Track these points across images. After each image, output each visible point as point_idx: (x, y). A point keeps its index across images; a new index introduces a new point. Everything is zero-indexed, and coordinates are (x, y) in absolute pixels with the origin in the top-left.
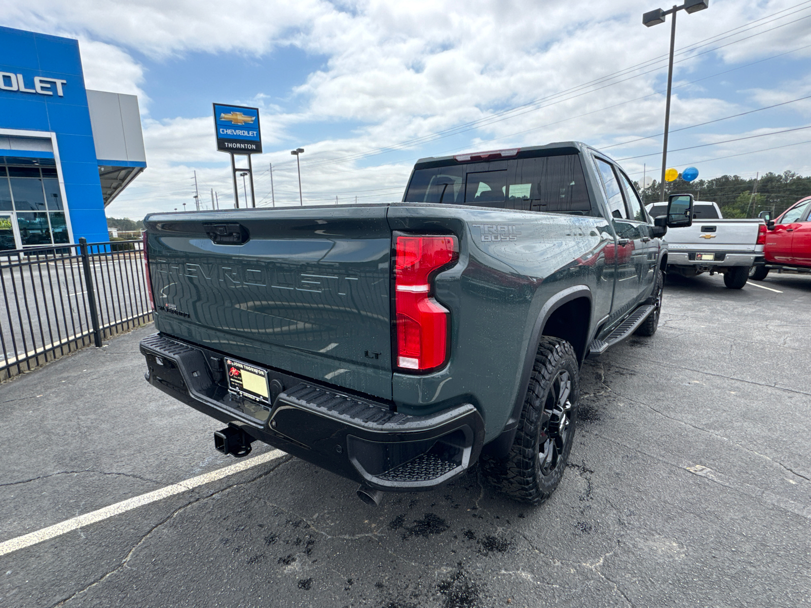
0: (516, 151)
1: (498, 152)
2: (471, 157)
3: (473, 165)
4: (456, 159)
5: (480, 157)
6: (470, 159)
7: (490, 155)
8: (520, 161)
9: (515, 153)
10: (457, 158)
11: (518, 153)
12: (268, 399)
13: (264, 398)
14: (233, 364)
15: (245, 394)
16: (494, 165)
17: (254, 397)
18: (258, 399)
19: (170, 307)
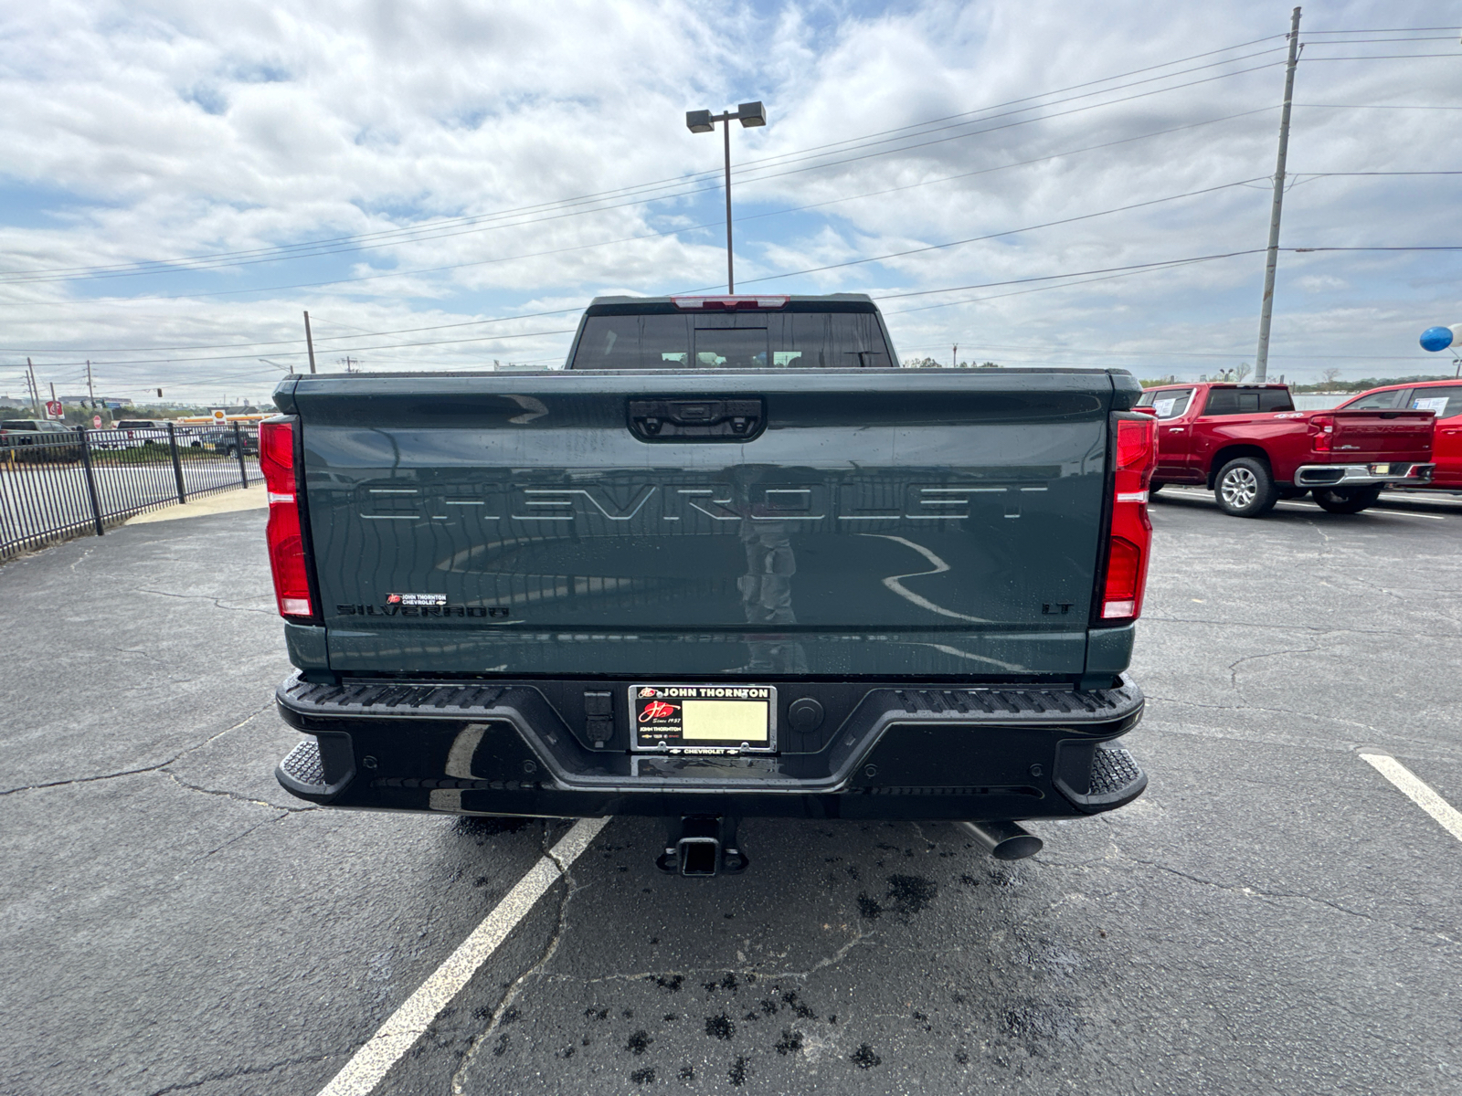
0: (783, 301)
1: (753, 300)
2: (704, 303)
3: (707, 317)
4: (675, 304)
5: (721, 303)
6: (701, 305)
7: (739, 303)
8: (789, 316)
9: (780, 302)
10: (677, 302)
11: (786, 303)
12: (766, 744)
13: (753, 743)
14: (659, 694)
15: (689, 750)
16: (743, 319)
17: (720, 750)
18: (732, 751)
19: (411, 603)
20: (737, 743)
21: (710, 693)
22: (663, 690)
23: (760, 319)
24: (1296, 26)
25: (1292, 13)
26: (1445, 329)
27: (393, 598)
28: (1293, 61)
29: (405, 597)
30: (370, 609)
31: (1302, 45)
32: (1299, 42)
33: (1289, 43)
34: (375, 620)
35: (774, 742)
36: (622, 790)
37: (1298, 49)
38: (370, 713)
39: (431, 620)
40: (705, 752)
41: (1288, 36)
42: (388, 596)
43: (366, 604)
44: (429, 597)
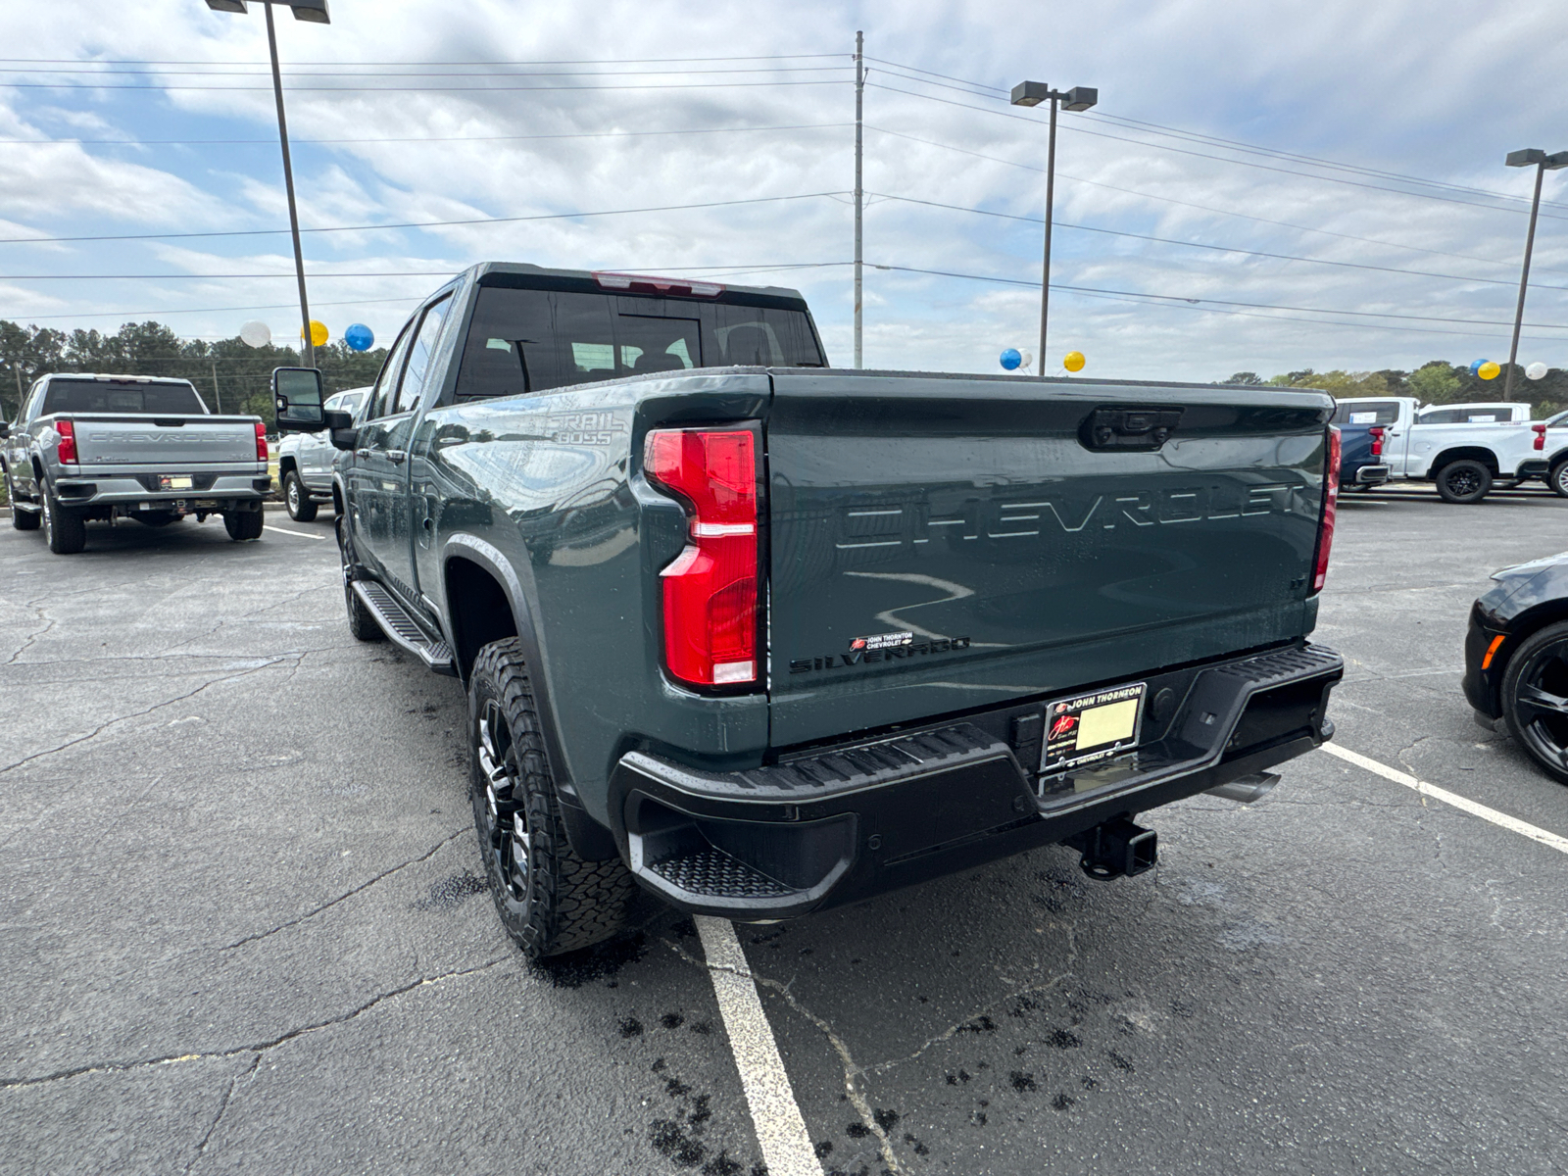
0: (720, 290)
1: (686, 285)
2: (632, 284)
3: (631, 300)
4: (597, 281)
5: (652, 285)
6: (627, 285)
7: (673, 287)
8: (721, 307)
9: (716, 291)
10: (600, 279)
11: (721, 292)
12: (1131, 740)
13: (1124, 741)
14: (1070, 708)
15: (1082, 760)
16: (672, 307)
17: (1101, 754)
18: (1110, 753)
19: (876, 646)
20: (1110, 745)
21: (1104, 698)
22: (1071, 703)
23: (691, 309)
24: (860, 49)
25: (856, 36)
26: (1016, 351)
27: (858, 643)
28: (860, 84)
29: (871, 640)
30: (829, 663)
31: (867, 70)
32: (864, 66)
33: (855, 64)
34: (832, 673)
35: (1137, 737)
36: (1088, 804)
37: (864, 73)
38: (880, 782)
39: (894, 662)
40: (1092, 759)
41: (854, 56)
42: (852, 642)
43: (822, 656)
44: (896, 636)
